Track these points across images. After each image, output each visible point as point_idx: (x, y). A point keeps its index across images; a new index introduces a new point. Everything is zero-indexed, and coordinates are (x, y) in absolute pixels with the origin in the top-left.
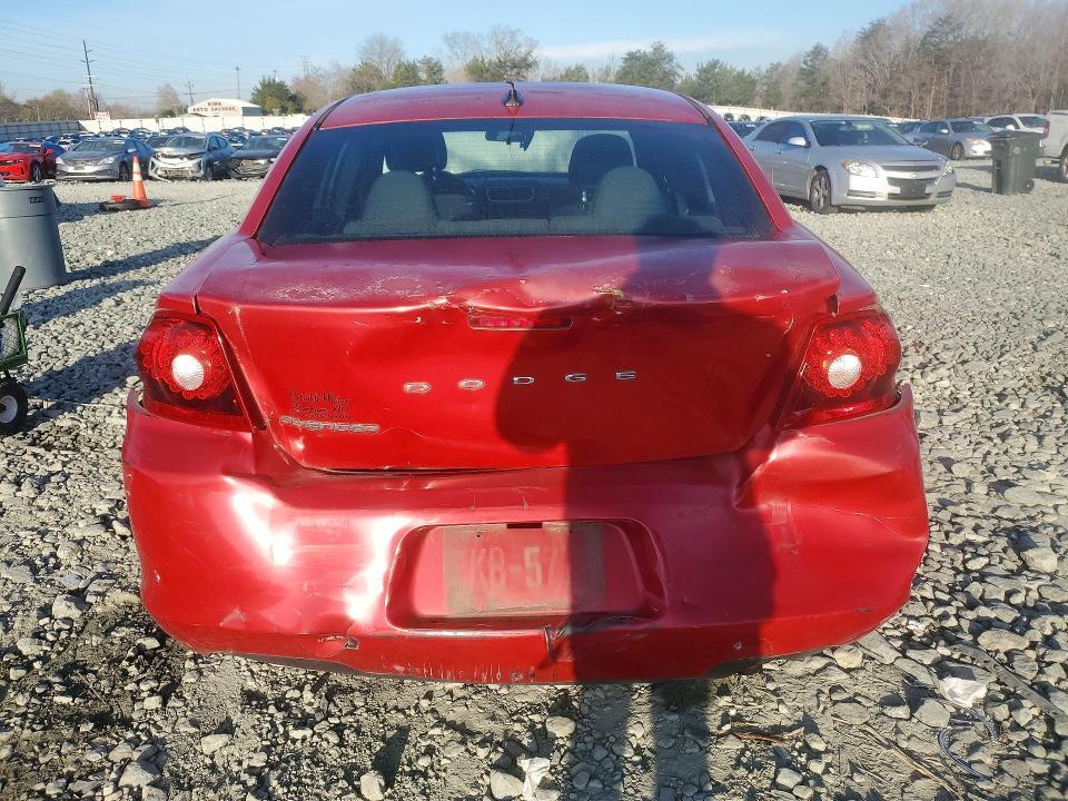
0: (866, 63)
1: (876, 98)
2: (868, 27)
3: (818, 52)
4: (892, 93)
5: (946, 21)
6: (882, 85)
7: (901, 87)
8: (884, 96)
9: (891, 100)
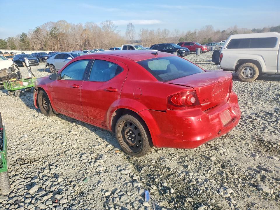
0: (38, 38)
1: (43, 46)
2: (35, 29)
3: (23, 35)
4: (47, 45)
5: (55, 28)
6: (44, 43)
7: (49, 44)
8: (45, 46)
9: (47, 47)
